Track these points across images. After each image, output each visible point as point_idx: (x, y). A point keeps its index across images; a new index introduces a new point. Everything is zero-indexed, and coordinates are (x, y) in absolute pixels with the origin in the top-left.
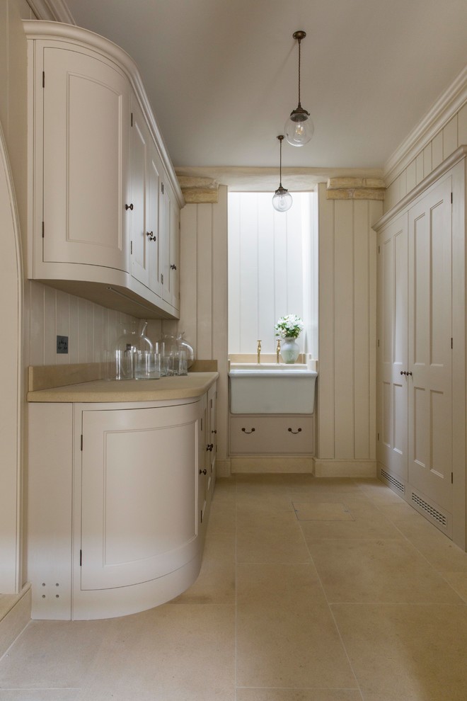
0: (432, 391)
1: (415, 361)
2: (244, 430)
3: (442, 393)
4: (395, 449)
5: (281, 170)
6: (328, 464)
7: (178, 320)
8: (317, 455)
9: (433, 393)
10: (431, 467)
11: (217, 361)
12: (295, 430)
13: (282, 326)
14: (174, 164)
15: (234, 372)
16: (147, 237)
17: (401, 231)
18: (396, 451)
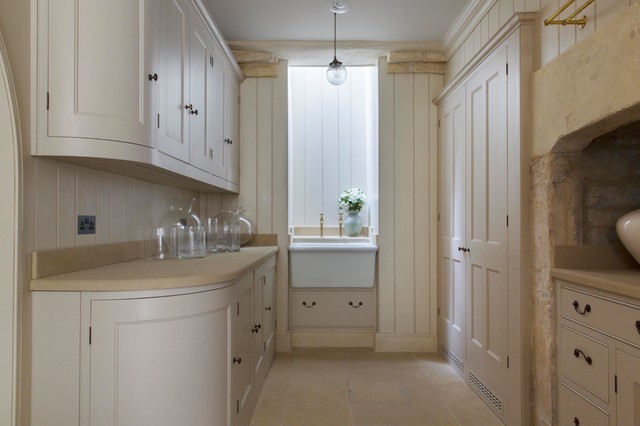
0: (488, 269)
1: (472, 238)
2: (304, 303)
3: (498, 272)
4: (454, 326)
5: (335, 44)
6: (389, 339)
7: (237, 194)
8: (377, 330)
9: (490, 273)
10: (488, 349)
11: (276, 236)
12: (356, 304)
13: (345, 200)
14: (226, 38)
15: (294, 245)
16: (186, 111)
17: (459, 105)
18: (455, 327)
